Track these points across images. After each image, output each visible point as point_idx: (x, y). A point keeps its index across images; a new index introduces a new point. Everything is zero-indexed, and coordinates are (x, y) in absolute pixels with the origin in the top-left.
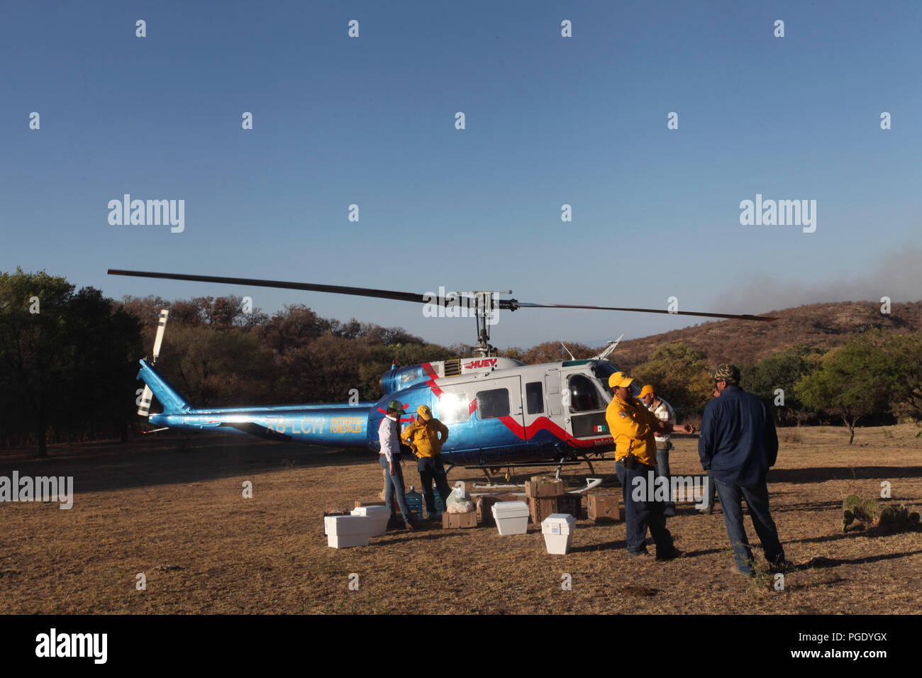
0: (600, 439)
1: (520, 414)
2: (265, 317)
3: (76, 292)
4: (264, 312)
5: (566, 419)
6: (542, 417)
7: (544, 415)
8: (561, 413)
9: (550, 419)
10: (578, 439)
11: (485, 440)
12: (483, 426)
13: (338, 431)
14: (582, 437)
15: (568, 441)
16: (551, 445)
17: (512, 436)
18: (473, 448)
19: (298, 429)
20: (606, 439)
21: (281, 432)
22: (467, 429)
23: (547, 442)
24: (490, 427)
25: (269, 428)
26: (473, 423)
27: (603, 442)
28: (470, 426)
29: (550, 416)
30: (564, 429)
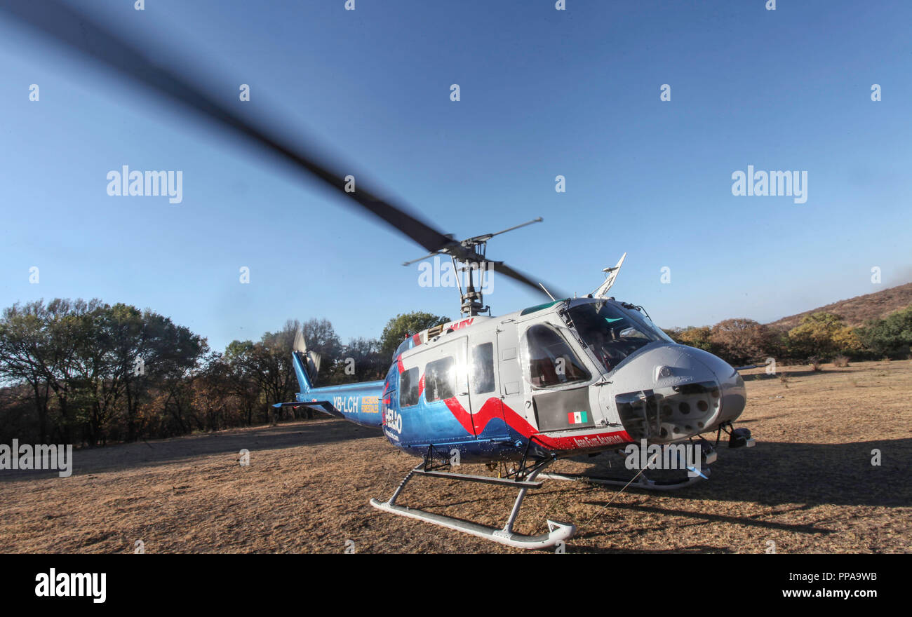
0: (581, 437)
1: (465, 394)
5: (525, 401)
6: (493, 398)
7: (496, 394)
8: (518, 391)
9: (504, 401)
10: (547, 435)
11: (433, 432)
12: (430, 411)
13: (365, 410)
14: (550, 431)
15: (532, 437)
16: (511, 444)
17: (459, 428)
18: (425, 443)
19: (347, 408)
20: (594, 436)
21: (340, 410)
22: (418, 416)
23: (503, 439)
24: (437, 414)
25: (335, 406)
26: (422, 408)
27: (589, 442)
28: (420, 412)
29: (503, 397)
30: (524, 417)
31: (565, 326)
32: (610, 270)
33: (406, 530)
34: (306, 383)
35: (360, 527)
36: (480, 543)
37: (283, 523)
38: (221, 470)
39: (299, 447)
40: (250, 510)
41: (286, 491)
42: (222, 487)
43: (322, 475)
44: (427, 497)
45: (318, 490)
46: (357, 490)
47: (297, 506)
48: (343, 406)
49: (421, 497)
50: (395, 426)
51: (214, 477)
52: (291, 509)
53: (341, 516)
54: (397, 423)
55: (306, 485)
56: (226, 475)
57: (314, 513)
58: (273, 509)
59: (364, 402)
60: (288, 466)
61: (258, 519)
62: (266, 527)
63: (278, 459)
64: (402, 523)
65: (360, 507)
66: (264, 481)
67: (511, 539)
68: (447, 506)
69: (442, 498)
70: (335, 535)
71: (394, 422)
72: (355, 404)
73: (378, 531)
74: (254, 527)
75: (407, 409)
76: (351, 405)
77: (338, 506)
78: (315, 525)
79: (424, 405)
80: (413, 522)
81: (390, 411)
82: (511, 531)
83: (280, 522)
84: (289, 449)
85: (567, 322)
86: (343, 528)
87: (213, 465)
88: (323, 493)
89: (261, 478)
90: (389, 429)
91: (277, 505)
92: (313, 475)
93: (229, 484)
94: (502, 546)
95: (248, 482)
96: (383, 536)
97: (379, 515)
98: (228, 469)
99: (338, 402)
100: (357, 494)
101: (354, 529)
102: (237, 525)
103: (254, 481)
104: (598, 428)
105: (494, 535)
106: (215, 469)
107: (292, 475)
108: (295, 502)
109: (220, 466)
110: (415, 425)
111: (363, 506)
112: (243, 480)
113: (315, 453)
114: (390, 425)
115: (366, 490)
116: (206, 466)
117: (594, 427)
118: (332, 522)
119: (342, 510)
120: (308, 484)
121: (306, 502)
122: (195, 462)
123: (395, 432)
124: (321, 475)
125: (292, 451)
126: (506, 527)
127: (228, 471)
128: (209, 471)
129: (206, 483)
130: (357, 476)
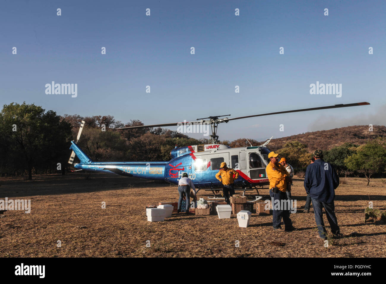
0: (262, 180)
2: (123, 125)
3: (45, 112)
4: (122, 123)
5: (248, 171)
8: (246, 169)
10: (253, 179)
11: (213, 179)
12: (212, 173)
13: (152, 173)
15: (248, 180)
16: (242, 182)
18: (208, 182)
20: (265, 180)
21: (129, 173)
23: (239, 180)
26: (208, 172)
29: (241, 170)
30: (247, 175)
31: (260, 154)
32: (268, 140)
117: (266, 178)
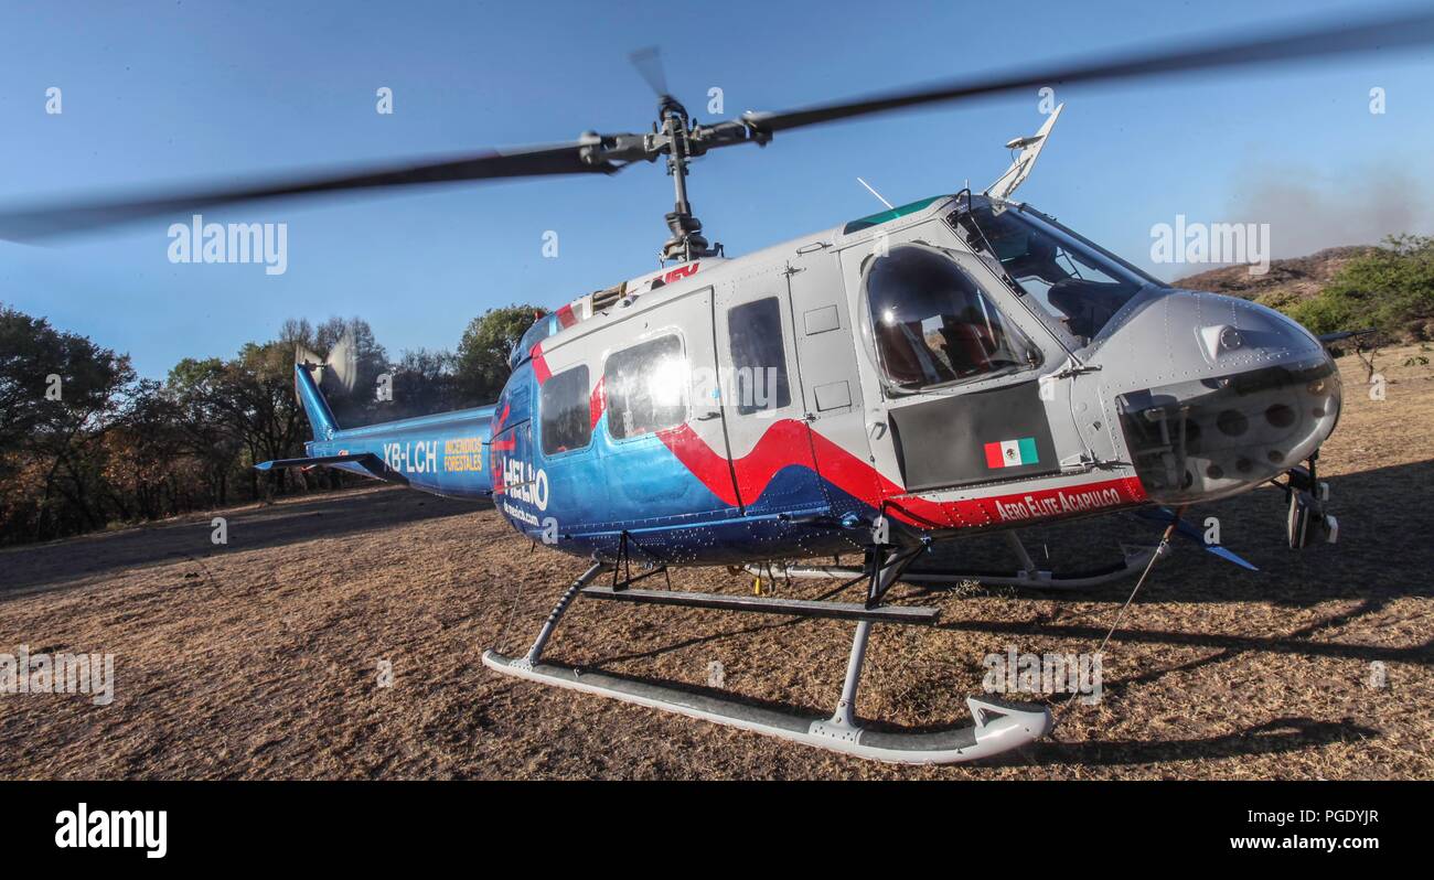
0: (1019, 498)
1: (713, 416)
5: (870, 424)
6: (785, 422)
7: (794, 412)
8: (851, 403)
9: (813, 426)
10: (928, 497)
11: (630, 504)
12: (619, 459)
13: (453, 466)
14: (937, 489)
15: (887, 503)
16: (832, 523)
17: (700, 491)
18: (608, 528)
19: (412, 464)
20: (1052, 493)
21: (398, 469)
22: (591, 471)
23: (811, 511)
24: (642, 465)
25: (387, 462)
26: (602, 454)
27: (1032, 508)
28: (596, 462)
29: (811, 418)
30: (867, 461)
31: (964, 248)
33: (583, 727)
34: (325, 423)
35: (471, 728)
36: (780, 754)
37: (281, 735)
38: (147, 602)
39: (315, 541)
40: (197, 700)
41: (287, 641)
42: (140, 641)
43: (366, 598)
44: (601, 636)
45: (360, 634)
46: (445, 628)
47: (311, 679)
48: (403, 462)
49: (588, 635)
50: (531, 496)
51: (129, 617)
52: (298, 692)
53: (419, 701)
54: (534, 489)
55: (333, 622)
56: (160, 610)
57: (352, 696)
58: (254, 693)
59: (448, 450)
60: (293, 581)
61: (213, 726)
62: (231, 752)
63: (272, 568)
64: (567, 711)
65: (459, 672)
66: (239, 619)
67: (862, 742)
68: (654, 654)
69: (636, 634)
70: (414, 762)
71: (529, 486)
72: (429, 456)
73: (516, 736)
74: (200, 754)
75: (559, 459)
76: (422, 458)
77: (407, 674)
78: (358, 735)
79: (605, 449)
80: (594, 705)
81: (515, 465)
82: (856, 721)
83: (270, 730)
84: (297, 545)
85: (969, 239)
86: (430, 735)
87: (133, 589)
88: (371, 639)
89: (232, 613)
90: (514, 502)
91: (265, 679)
92: (346, 597)
93: (158, 635)
94: (836, 758)
95: (202, 624)
96: (535, 752)
97: (508, 689)
98: (164, 596)
99: (394, 453)
100: (445, 636)
101: (457, 738)
102: (154, 751)
103: (218, 622)
104: (1066, 474)
105: (811, 732)
106: (134, 599)
107: (303, 601)
108: (309, 669)
109: (148, 591)
110: (582, 491)
111: (465, 667)
112: (192, 620)
113: (349, 550)
114: (515, 494)
115: (465, 625)
116: (117, 593)
117: (1057, 473)
118: (399, 721)
119: (417, 684)
120: (337, 620)
121: (334, 666)
122: (95, 587)
123: (531, 508)
124: (363, 597)
125: (301, 549)
126: (841, 712)
127: (163, 601)
128: (122, 603)
129: (107, 633)
130: (439, 595)
